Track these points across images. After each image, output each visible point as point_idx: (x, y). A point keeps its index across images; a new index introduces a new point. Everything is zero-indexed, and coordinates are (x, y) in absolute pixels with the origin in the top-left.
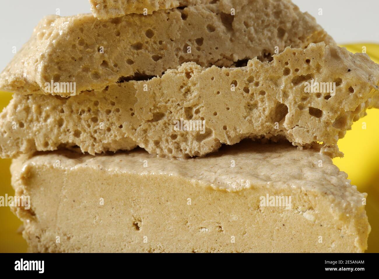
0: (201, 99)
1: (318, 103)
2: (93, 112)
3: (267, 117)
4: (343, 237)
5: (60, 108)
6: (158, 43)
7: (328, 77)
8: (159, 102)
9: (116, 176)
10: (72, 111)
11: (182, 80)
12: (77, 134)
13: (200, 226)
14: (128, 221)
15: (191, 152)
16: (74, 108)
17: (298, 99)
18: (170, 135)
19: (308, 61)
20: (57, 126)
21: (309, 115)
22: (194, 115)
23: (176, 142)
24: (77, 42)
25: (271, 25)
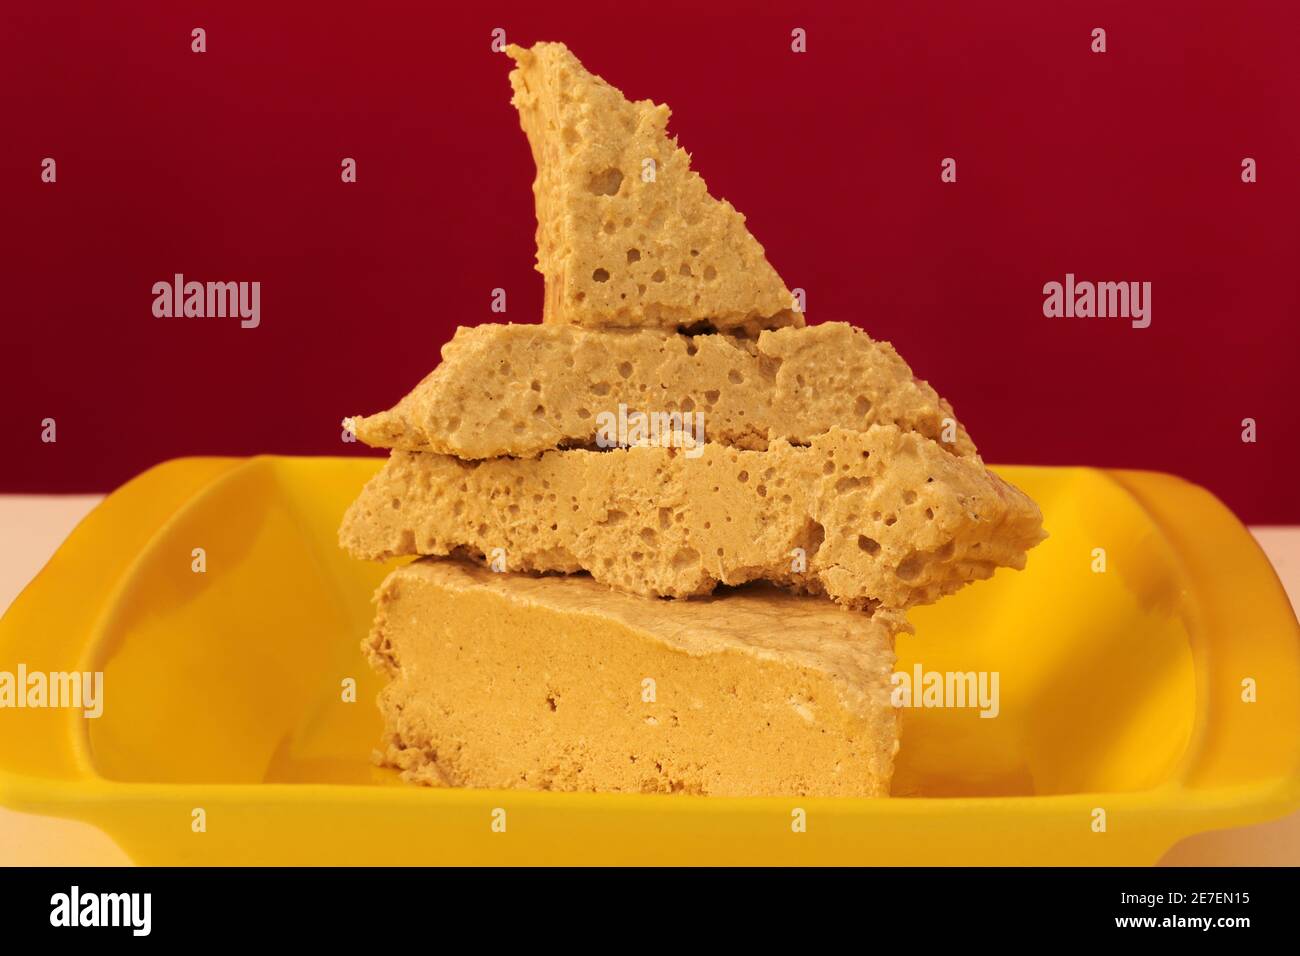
0: (688, 496)
1: (874, 529)
2: (514, 496)
3: (790, 542)
4: (853, 755)
5: (461, 482)
6: (638, 386)
7: (895, 486)
8: (619, 492)
9: (529, 610)
10: (479, 490)
11: (660, 460)
12: (483, 529)
13: (646, 713)
14: (540, 692)
15: (661, 586)
16: (484, 485)
17: (842, 518)
18: (632, 552)
19: (866, 454)
20: (452, 513)
21: (858, 548)
22: (675, 524)
23: (639, 567)
24: (499, 367)
25: (846, 389)
